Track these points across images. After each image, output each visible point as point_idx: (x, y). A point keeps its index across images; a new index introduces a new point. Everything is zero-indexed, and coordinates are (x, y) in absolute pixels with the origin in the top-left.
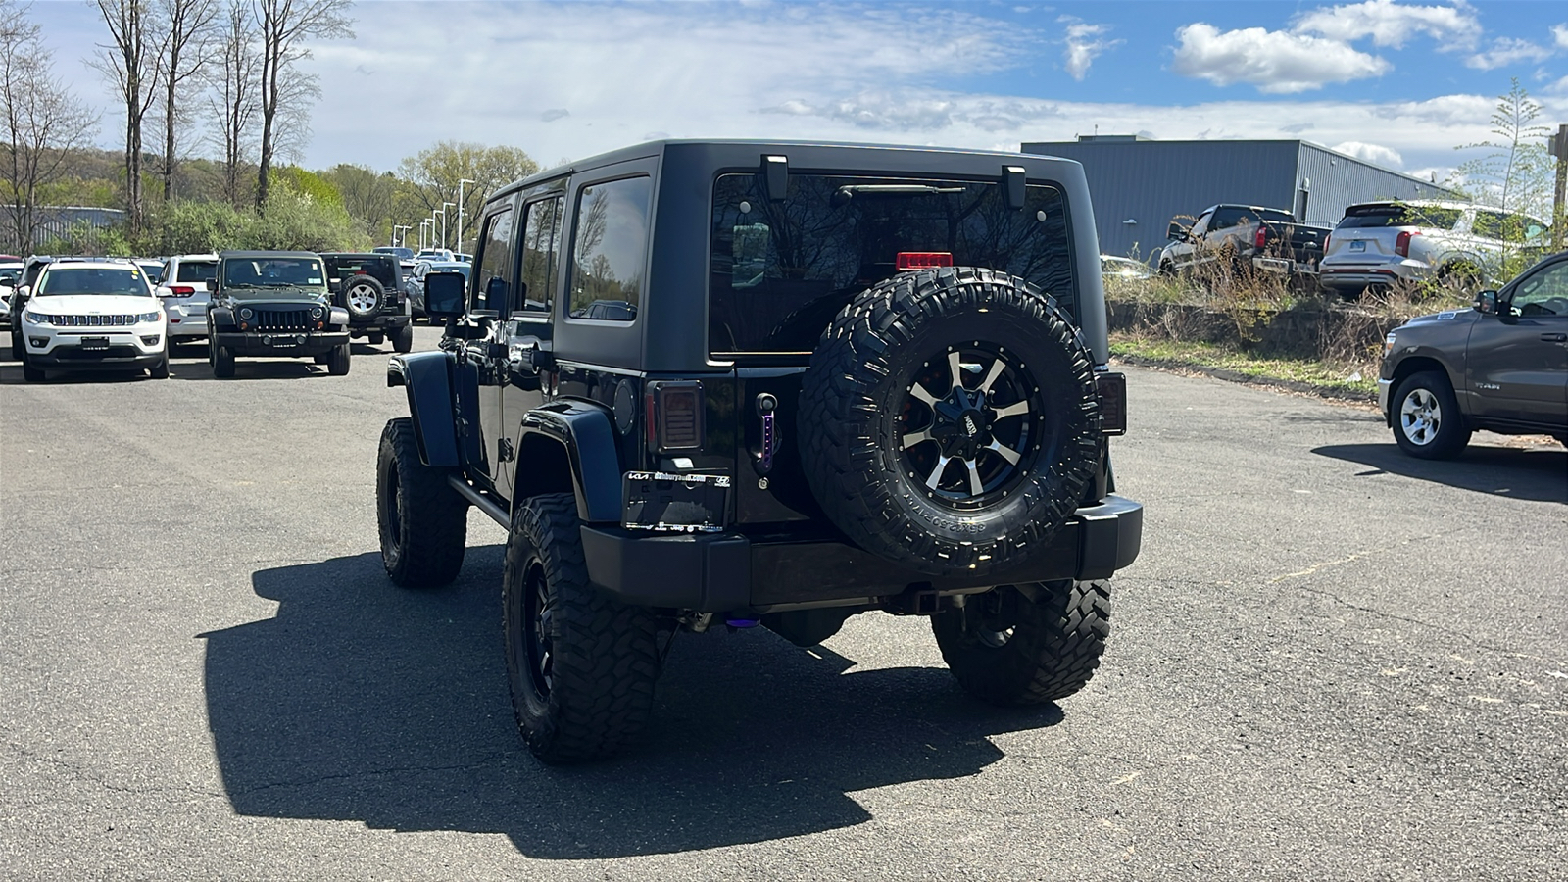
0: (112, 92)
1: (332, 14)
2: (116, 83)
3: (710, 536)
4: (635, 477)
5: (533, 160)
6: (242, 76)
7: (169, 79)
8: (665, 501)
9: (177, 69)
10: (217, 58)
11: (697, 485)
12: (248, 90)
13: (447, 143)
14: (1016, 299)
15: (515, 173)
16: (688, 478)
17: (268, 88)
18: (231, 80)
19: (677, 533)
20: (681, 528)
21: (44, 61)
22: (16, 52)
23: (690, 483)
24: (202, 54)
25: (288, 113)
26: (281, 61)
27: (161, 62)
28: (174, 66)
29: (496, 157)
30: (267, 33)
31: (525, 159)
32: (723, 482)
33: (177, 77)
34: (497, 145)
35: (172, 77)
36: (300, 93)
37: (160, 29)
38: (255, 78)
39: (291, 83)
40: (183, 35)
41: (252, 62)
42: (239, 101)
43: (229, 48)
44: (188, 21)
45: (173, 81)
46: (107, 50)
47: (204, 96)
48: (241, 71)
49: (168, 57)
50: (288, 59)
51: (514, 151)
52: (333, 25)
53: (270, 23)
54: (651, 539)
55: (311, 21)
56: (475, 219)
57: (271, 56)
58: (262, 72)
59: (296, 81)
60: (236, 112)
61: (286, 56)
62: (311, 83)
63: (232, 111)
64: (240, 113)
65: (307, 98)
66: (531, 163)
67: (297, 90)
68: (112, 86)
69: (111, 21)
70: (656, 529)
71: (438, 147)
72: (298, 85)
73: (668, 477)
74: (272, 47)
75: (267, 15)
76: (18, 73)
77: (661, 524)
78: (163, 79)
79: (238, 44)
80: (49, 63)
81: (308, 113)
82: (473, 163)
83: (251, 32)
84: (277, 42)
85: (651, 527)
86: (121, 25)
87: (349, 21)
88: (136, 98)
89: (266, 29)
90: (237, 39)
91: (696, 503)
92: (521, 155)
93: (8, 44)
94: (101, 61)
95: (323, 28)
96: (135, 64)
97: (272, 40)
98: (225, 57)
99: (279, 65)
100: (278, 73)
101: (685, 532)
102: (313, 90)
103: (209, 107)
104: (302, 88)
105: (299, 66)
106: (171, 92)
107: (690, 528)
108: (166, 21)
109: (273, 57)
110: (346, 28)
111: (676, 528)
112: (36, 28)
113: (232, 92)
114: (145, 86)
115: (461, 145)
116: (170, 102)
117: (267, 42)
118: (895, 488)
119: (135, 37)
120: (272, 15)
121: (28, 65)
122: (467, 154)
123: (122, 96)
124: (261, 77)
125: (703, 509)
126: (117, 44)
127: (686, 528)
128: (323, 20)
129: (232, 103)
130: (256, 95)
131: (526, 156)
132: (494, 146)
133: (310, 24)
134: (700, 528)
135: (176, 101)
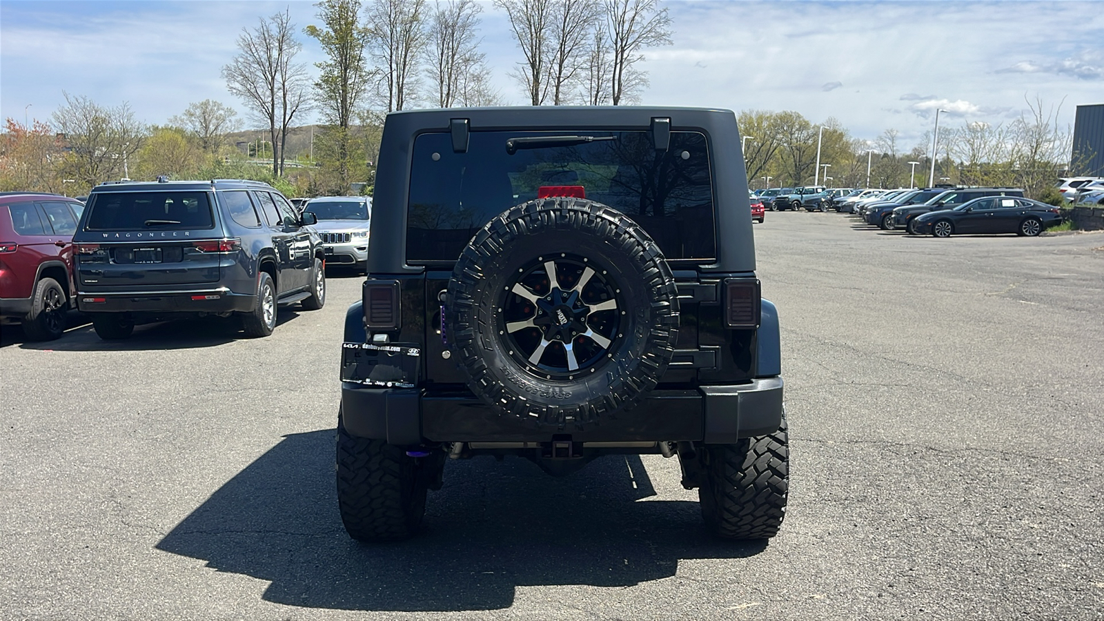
0: (523, 92)
1: (658, 30)
2: (525, 86)
3: (404, 390)
4: (348, 346)
5: (806, 120)
6: (600, 76)
7: (556, 81)
8: (372, 364)
9: (562, 75)
10: (584, 66)
11: (396, 354)
12: (604, 85)
13: (748, 112)
14: (590, 222)
15: (794, 130)
16: (387, 348)
17: (616, 82)
18: (593, 79)
19: (380, 387)
20: (383, 384)
21: (486, 76)
22: (471, 71)
23: (390, 352)
24: (576, 64)
25: (628, 98)
26: (625, 64)
27: (552, 71)
28: (560, 74)
29: (780, 119)
30: (616, 46)
31: (801, 119)
32: (414, 352)
33: (561, 79)
34: (782, 111)
35: (559, 80)
36: (636, 84)
37: (553, 50)
38: (608, 77)
39: (630, 78)
40: (566, 52)
41: (607, 66)
42: (598, 92)
43: (593, 58)
44: (569, 44)
45: (559, 82)
46: (521, 66)
47: (577, 91)
48: (600, 73)
49: (556, 67)
50: (630, 62)
51: (793, 114)
52: (659, 37)
53: (619, 40)
54: (361, 390)
55: (645, 36)
56: (764, 163)
57: (618, 61)
58: (613, 72)
59: (634, 76)
60: (596, 100)
61: (629, 60)
62: (643, 77)
63: (593, 99)
64: (598, 100)
65: (640, 87)
66: (805, 122)
67: (634, 83)
68: (522, 88)
69: (525, 46)
70: (364, 383)
71: (741, 114)
72: (635, 79)
73: (372, 347)
74: (620, 55)
75: (617, 34)
76: (472, 84)
77: (368, 380)
78: (553, 82)
79: (599, 55)
80: (489, 76)
81: (640, 97)
82: (765, 124)
83: (607, 47)
84: (623, 51)
85: (360, 381)
86: (530, 48)
87: (669, 33)
88: (537, 95)
89: (616, 44)
90: (599, 52)
91: (395, 366)
92: (799, 117)
93: (466, 66)
94: (518, 73)
95: (653, 39)
96: (538, 73)
97: (620, 50)
98: (590, 64)
99: (623, 66)
100: (623, 72)
101: (386, 386)
102: (644, 81)
103: (579, 98)
104: (637, 81)
105: (637, 66)
106: (557, 89)
107: (390, 384)
108: (555, 43)
109: (620, 62)
110: (668, 38)
111: (378, 383)
112: (483, 55)
113: (594, 88)
114: (542, 87)
115: (757, 112)
116: (557, 96)
117: (617, 52)
118: (491, 362)
119: (538, 56)
120: (621, 34)
121: (477, 78)
122: (761, 118)
123: (529, 94)
124: (612, 76)
125: (401, 370)
126: (528, 62)
127: (386, 384)
128: (653, 34)
129: (594, 93)
130: (609, 87)
131: (802, 117)
132: (779, 112)
133: (644, 38)
134: (397, 384)
135: (560, 96)
